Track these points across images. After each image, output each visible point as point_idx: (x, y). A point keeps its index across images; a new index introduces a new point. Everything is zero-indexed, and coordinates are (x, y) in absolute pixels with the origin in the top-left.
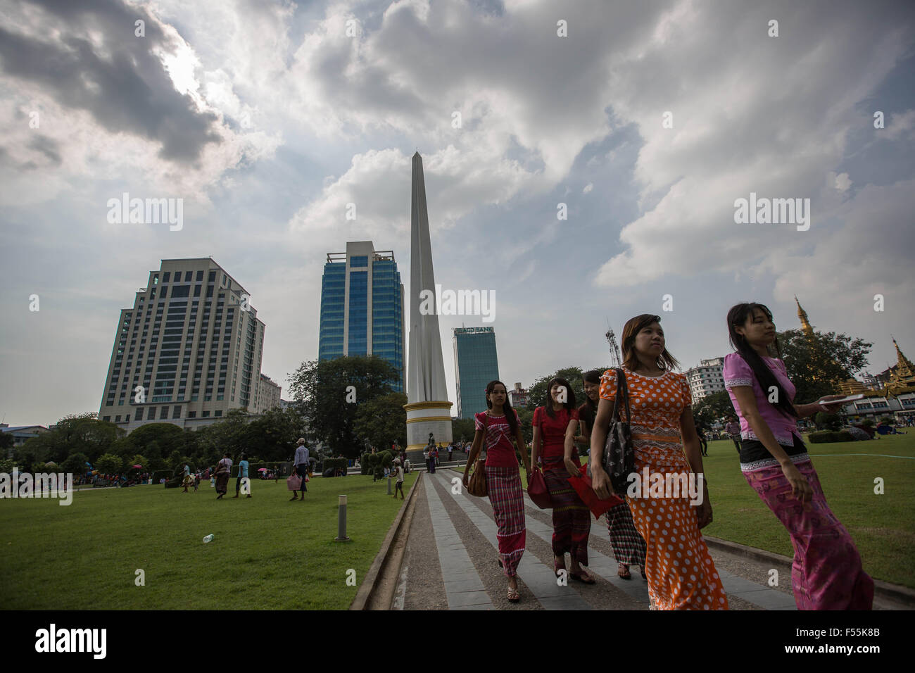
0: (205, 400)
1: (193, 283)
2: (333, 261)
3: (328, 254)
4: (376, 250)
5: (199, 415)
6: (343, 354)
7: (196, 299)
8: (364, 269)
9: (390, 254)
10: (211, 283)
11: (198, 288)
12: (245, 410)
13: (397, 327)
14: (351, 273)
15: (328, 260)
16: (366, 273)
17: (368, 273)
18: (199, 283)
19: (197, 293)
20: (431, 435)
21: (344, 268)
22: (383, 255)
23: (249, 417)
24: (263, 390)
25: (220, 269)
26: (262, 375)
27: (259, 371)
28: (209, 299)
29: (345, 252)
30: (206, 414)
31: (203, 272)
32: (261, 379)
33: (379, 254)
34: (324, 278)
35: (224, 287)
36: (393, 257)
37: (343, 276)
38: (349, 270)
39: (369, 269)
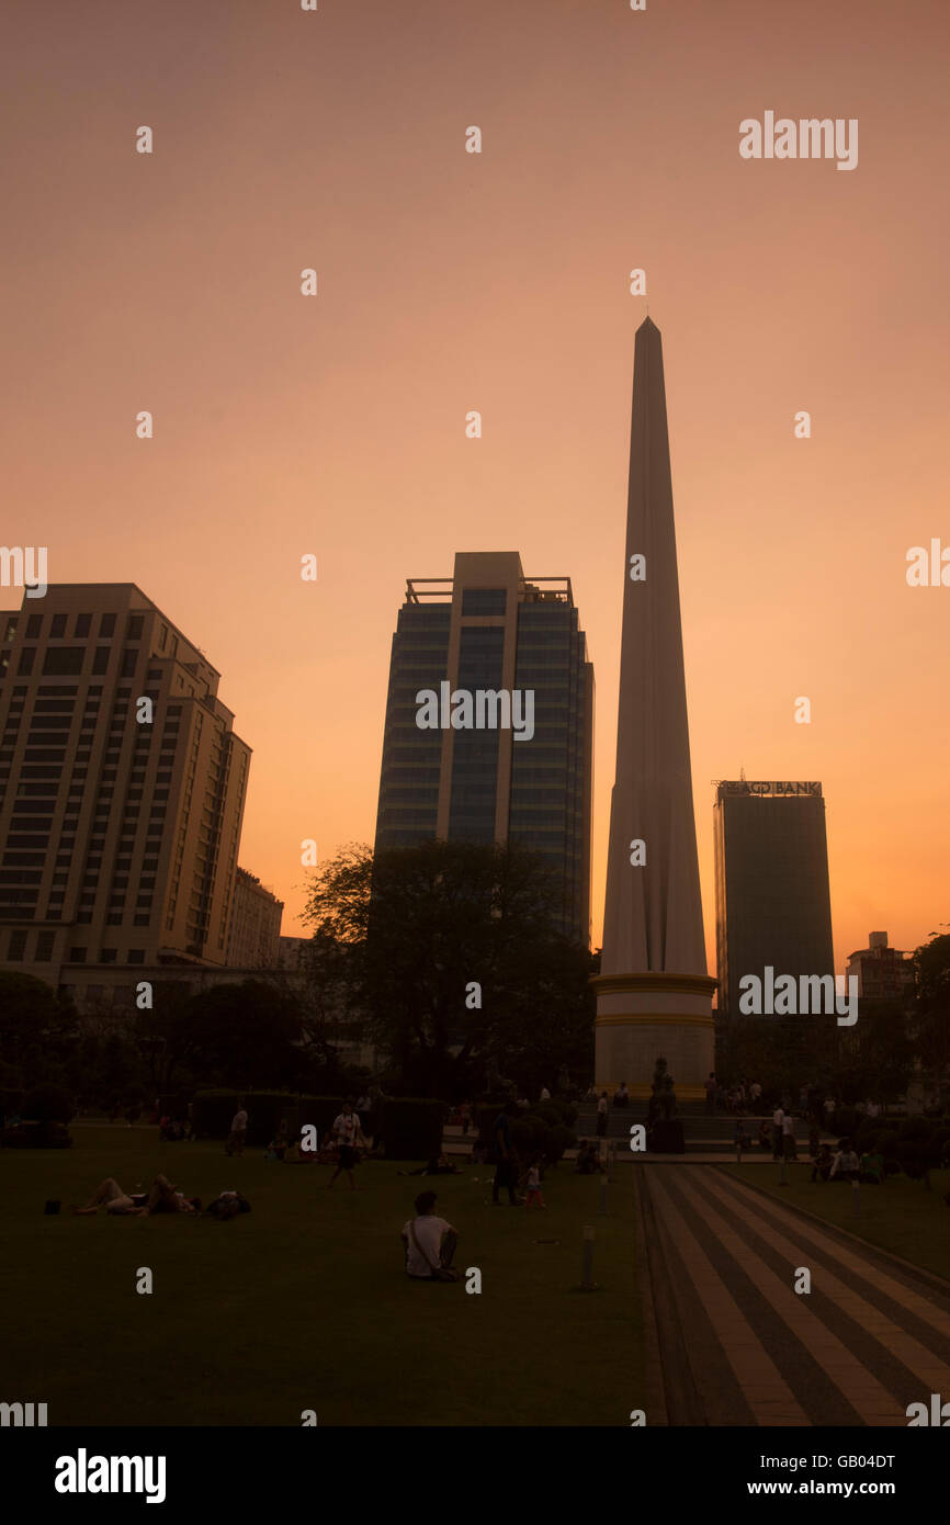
0: (108, 924)
1: (92, 642)
2: (422, 600)
3: (409, 582)
4: (525, 576)
5: (92, 957)
6: (434, 833)
7: (96, 681)
8: (496, 621)
9: (563, 586)
10: (133, 644)
11: (103, 653)
12: (196, 950)
13: (572, 770)
14: (465, 630)
15: (408, 595)
16: (501, 630)
17: (506, 631)
18: (105, 642)
19: (100, 668)
20: (661, 1063)
21: (448, 617)
22: (543, 586)
23: (206, 970)
24: (240, 907)
25: (154, 610)
26: (240, 871)
27: (233, 860)
28: (127, 683)
29: (452, 577)
30: (107, 955)
31: (115, 615)
32: (238, 880)
33: (535, 584)
34: (398, 640)
35: (160, 655)
36: (569, 593)
37: (444, 638)
38: (457, 622)
39: (508, 622)
